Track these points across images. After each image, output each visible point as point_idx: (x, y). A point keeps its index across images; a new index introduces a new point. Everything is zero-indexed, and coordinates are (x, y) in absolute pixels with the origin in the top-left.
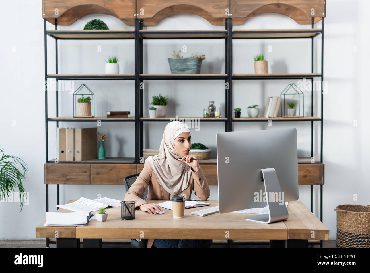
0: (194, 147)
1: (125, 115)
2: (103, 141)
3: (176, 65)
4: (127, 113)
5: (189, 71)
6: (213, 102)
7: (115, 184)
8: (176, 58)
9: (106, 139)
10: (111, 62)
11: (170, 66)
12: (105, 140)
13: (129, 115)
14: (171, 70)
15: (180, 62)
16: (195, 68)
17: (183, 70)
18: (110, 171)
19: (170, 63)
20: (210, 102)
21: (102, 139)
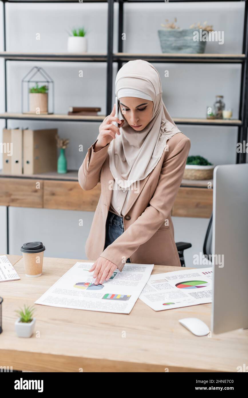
0: (191, 160)
1: (93, 113)
2: (64, 147)
3: (168, 41)
4: (97, 110)
5: (189, 50)
6: (222, 97)
7: (76, 210)
8: (170, 29)
9: (68, 146)
10: (75, 35)
11: (161, 41)
12: (66, 148)
13: (99, 113)
14: (162, 48)
15: (175, 36)
16: (197, 46)
17: (179, 48)
18: (71, 192)
19: (160, 37)
20: (217, 97)
21: (61, 145)
